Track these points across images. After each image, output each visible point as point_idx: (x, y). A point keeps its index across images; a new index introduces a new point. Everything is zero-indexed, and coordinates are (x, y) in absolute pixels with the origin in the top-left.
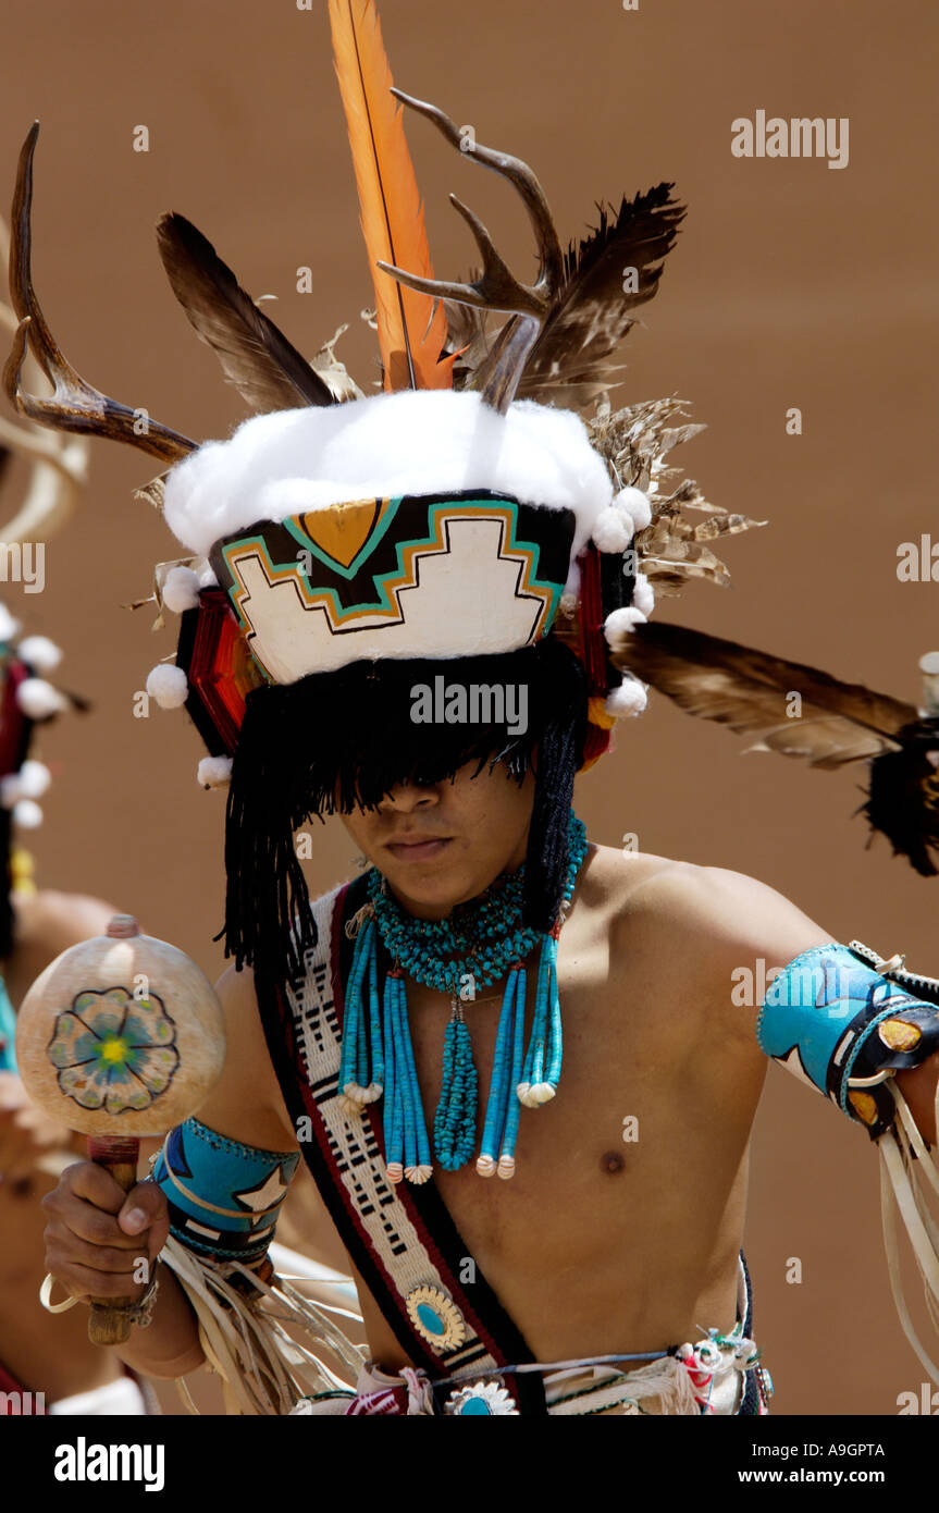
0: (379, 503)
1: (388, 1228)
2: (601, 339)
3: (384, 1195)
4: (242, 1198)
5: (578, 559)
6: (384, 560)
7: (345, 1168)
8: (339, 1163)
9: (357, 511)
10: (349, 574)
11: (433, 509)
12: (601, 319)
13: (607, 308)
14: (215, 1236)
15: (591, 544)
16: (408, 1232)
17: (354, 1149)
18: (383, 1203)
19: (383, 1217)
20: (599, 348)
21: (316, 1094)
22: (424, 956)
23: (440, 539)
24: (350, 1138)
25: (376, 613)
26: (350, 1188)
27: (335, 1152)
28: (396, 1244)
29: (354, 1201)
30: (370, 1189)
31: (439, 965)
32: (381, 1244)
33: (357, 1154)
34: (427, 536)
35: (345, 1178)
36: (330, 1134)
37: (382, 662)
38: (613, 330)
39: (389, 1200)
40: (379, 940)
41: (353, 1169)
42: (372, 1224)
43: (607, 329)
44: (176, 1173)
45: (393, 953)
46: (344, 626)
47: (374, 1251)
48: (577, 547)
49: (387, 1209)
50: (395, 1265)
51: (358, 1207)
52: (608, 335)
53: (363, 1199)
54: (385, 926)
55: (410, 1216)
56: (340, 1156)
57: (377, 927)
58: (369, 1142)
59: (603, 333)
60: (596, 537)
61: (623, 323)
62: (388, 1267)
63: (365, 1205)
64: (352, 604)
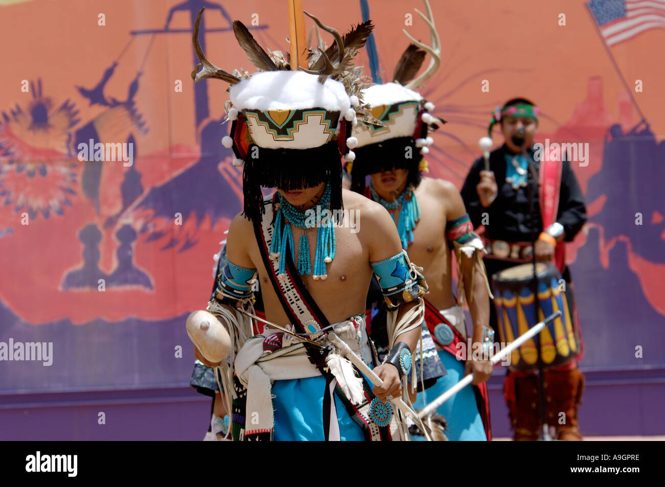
0: (290, 111)
1: (298, 307)
2: (349, 56)
3: (297, 299)
4: (248, 282)
5: (340, 121)
6: (290, 125)
7: (285, 292)
8: (284, 291)
9: (284, 113)
10: (280, 128)
11: (304, 113)
12: (349, 51)
13: (351, 48)
14: (242, 293)
15: (344, 118)
16: (304, 308)
17: (287, 287)
18: (297, 301)
19: (297, 304)
20: (348, 58)
21: (276, 273)
22: (295, 219)
23: (305, 119)
24: (286, 284)
25: (287, 137)
26: (287, 297)
27: (282, 288)
28: (301, 311)
29: (288, 301)
30: (293, 297)
31: (299, 221)
32: (296, 312)
33: (288, 289)
34: (302, 119)
35: (286, 295)
36: (280, 284)
37: (287, 149)
38: (352, 54)
39: (298, 300)
40: (282, 214)
41: (288, 293)
42: (294, 307)
43: (351, 53)
44: (229, 278)
45: (286, 218)
46: (277, 139)
47: (294, 314)
48: (340, 118)
49: (298, 302)
50: (301, 317)
51: (290, 302)
52: (351, 55)
53: (291, 300)
54: (284, 212)
55: (305, 303)
56: (284, 289)
57: (282, 211)
58: (291, 285)
59: (349, 55)
60: (346, 117)
61: (355, 52)
62: (298, 317)
63: (292, 301)
64: (280, 134)
